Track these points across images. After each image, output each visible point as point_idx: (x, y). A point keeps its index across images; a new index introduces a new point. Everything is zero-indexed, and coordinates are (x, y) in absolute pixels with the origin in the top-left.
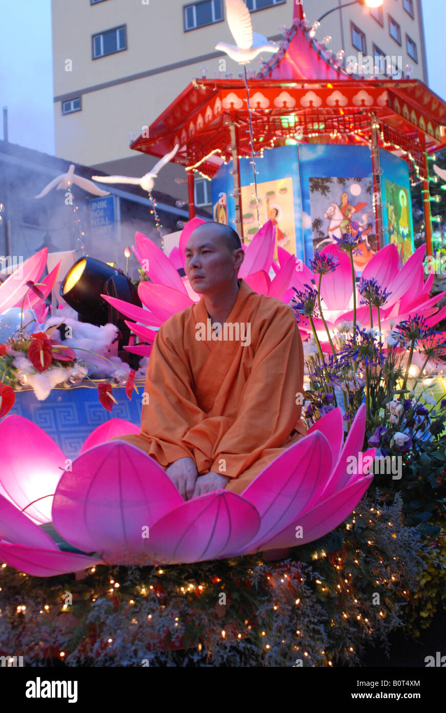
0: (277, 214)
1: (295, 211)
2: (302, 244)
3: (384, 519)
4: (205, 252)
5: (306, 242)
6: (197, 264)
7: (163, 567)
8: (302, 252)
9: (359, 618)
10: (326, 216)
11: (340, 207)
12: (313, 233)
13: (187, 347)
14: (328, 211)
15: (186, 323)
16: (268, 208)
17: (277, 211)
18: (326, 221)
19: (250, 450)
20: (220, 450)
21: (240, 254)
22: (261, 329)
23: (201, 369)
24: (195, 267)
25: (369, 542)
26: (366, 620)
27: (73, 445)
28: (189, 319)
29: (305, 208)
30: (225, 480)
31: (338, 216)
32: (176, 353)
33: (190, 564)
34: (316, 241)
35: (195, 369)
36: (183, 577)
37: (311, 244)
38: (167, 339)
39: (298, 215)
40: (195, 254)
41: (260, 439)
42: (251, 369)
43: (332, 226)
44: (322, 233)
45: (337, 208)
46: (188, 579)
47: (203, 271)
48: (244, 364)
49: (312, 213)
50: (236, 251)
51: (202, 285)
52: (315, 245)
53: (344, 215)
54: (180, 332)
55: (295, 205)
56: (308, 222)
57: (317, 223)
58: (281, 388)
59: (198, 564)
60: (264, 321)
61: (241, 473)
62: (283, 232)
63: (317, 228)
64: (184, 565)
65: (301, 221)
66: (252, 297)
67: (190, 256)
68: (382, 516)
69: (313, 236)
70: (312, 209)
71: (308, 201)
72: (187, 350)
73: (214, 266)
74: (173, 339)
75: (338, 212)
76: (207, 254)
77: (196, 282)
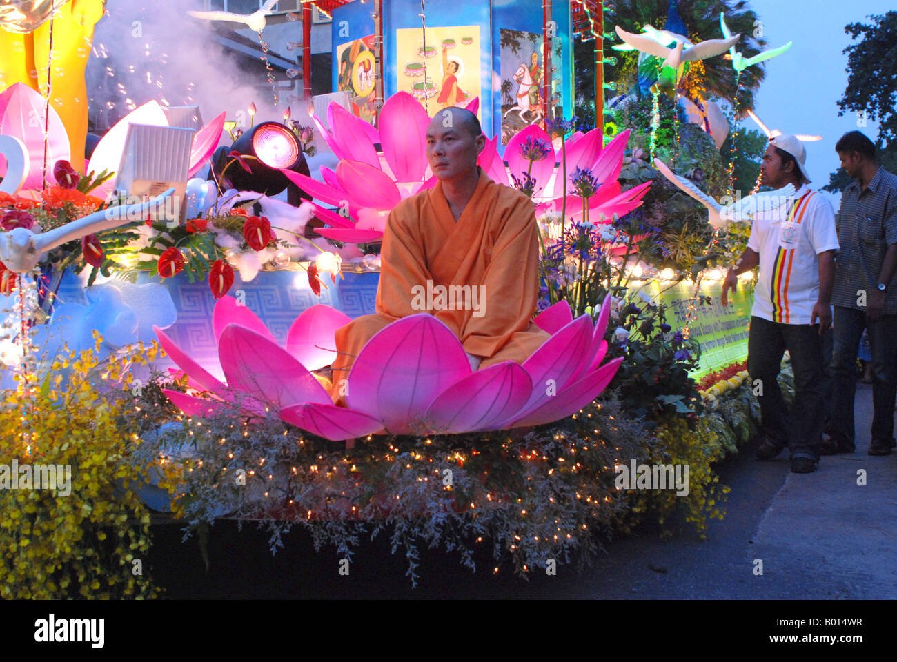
0: (457, 69)
1: (482, 69)
2: (490, 110)
3: (604, 412)
4: (450, 139)
5: (494, 107)
6: (441, 152)
7: (431, 437)
8: (489, 120)
9: (589, 500)
10: (515, 78)
11: (529, 69)
12: (502, 98)
13: (423, 231)
14: (518, 73)
15: (422, 207)
16: (445, 61)
17: (457, 65)
18: (515, 85)
19: (499, 332)
20: (468, 332)
21: (482, 140)
22: (502, 217)
23: (437, 253)
24: (439, 154)
25: (596, 431)
26: (596, 502)
27: (279, 330)
28: (425, 202)
29: (495, 66)
30: (478, 361)
31: (527, 80)
32: (412, 237)
33: (454, 435)
34: (505, 108)
35: (430, 254)
36: (449, 446)
37: (499, 111)
38: (403, 222)
39: (486, 74)
40: (438, 141)
41: (507, 322)
42: (491, 256)
43: (520, 92)
44: (510, 99)
45: (527, 69)
46: (455, 448)
47: (447, 158)
48: (484, 250)
49: (502, 73)
50: (478, 137)
51: (446, 173)
52: (503, 112)
53: (533, 78)
54: (416, 216)
55: (482, 60)
56: (498, 84)
57: (506, 86)
58: (523, 274)
59: (462, 436)
60: (506, 210)
61: (495, 353)
62: (465, 92)
63: (507, 92)
64: (450, 435)
65: (490, 81)
66: (491, 185)
67: (433, 142)
68: (602, 409)
69: (501, 102)
70: (502, 67)
71: (499, 58)
72: (423, 234)
73: (458, 153)
74: (409, 222)
75: (527, 73)
76: (451, 142)
77: (440, 170)
